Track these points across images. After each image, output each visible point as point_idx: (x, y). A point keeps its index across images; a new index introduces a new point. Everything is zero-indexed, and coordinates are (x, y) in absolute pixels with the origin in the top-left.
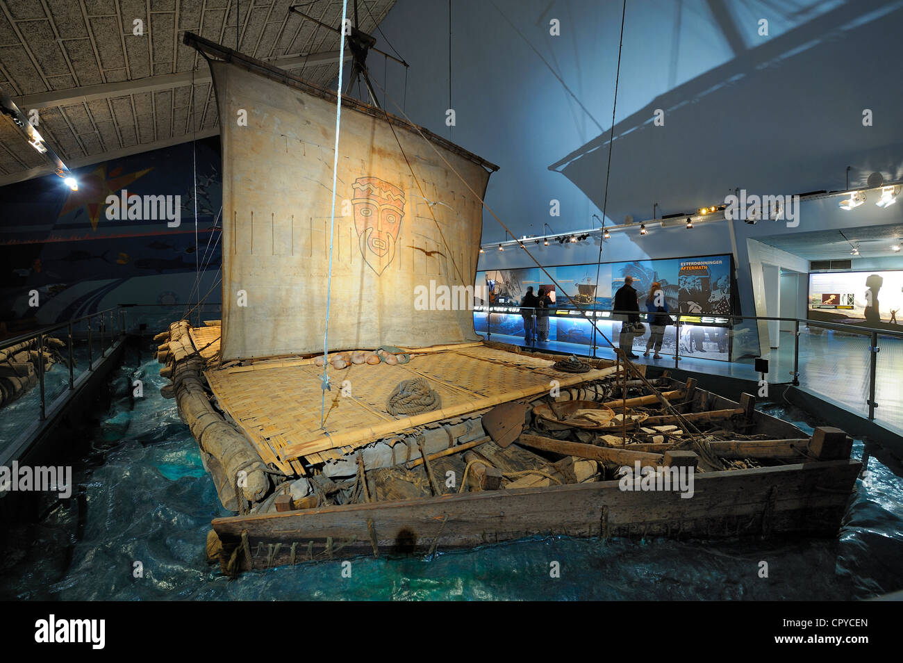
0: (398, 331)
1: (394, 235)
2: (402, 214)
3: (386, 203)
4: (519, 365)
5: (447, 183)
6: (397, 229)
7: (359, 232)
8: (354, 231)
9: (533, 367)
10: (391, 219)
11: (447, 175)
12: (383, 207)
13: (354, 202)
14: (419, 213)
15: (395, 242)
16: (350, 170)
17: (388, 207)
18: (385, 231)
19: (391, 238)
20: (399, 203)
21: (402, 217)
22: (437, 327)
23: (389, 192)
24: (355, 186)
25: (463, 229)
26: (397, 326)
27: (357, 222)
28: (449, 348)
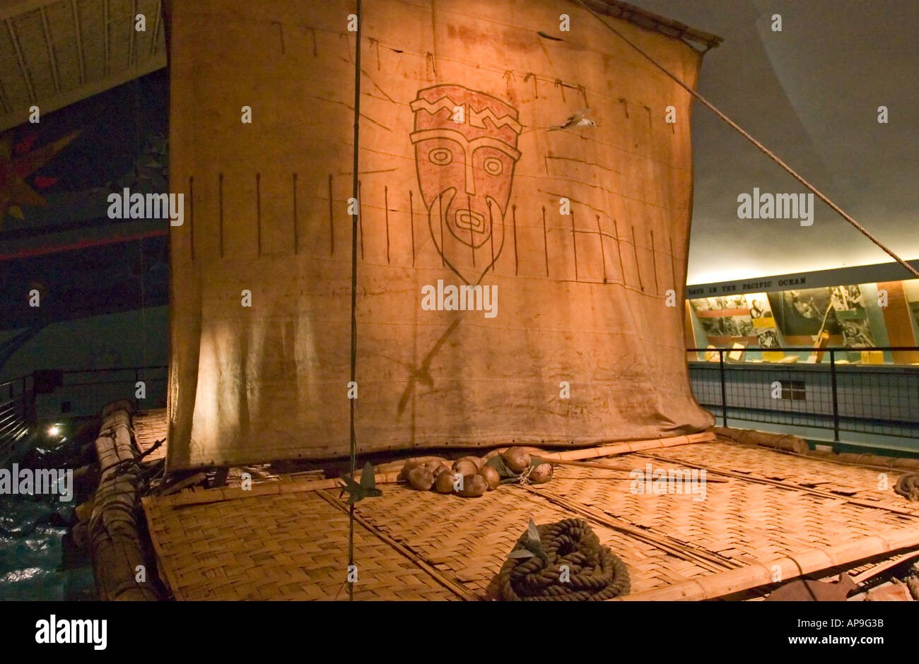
0: (518, 406)
1: (501, 200)
2: (515, 155)
3: (481, 134)
4: (812, 486)
5: (609, 83)
6: (506, 187)
7: (427, 199)
8: (417, 198)
9: (850, 491)
10: (493, 166)
11: (606, 65)
12: (476, 144)
13: (415, 138)
14: (553, 149)
15: (504, 216)
16: (406, 76)
17: (485, 142)
18: (481, 193)
19: (494, 207)
20: (510, 133)
21: (515, 162)
22: (606, 395)
23: (487, 113)
24: (416, 106)
25: (651, 177)
26: (516, 396)
27: (423, 178)
28: (635, 446)
